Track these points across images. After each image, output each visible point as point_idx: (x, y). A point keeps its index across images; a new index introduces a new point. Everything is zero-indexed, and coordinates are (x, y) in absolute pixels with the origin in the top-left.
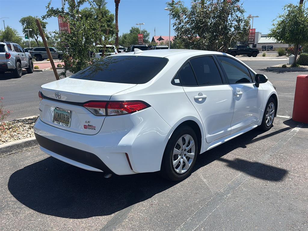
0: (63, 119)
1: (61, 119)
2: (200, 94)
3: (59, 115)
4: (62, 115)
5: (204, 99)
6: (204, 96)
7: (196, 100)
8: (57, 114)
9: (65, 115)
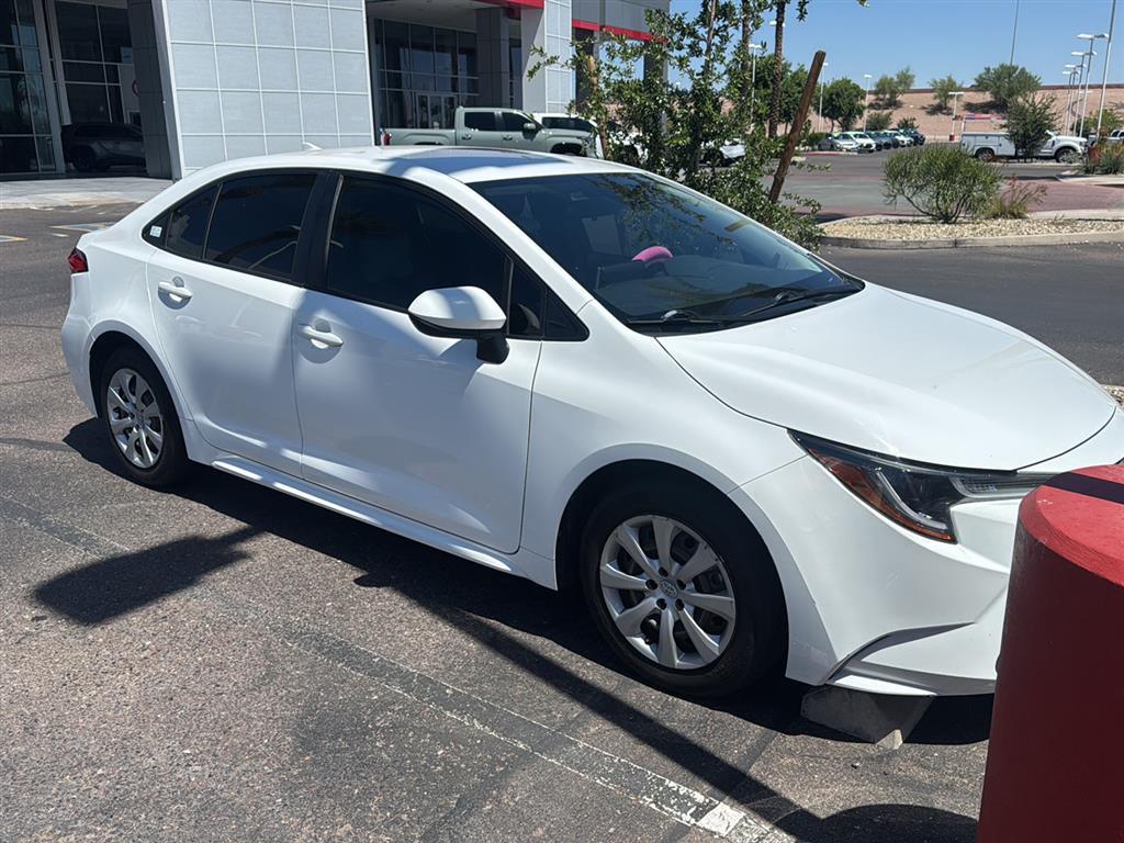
2: (179, 282)
5: (186, 299)
6: (186, 291)
7: (164, 295)
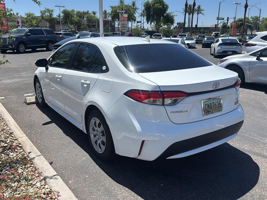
0: (214, 107)
1: (213, 109)
3: (208, 106)
4: (212, 104)
8: (207, 106)
9: (216, 102)
